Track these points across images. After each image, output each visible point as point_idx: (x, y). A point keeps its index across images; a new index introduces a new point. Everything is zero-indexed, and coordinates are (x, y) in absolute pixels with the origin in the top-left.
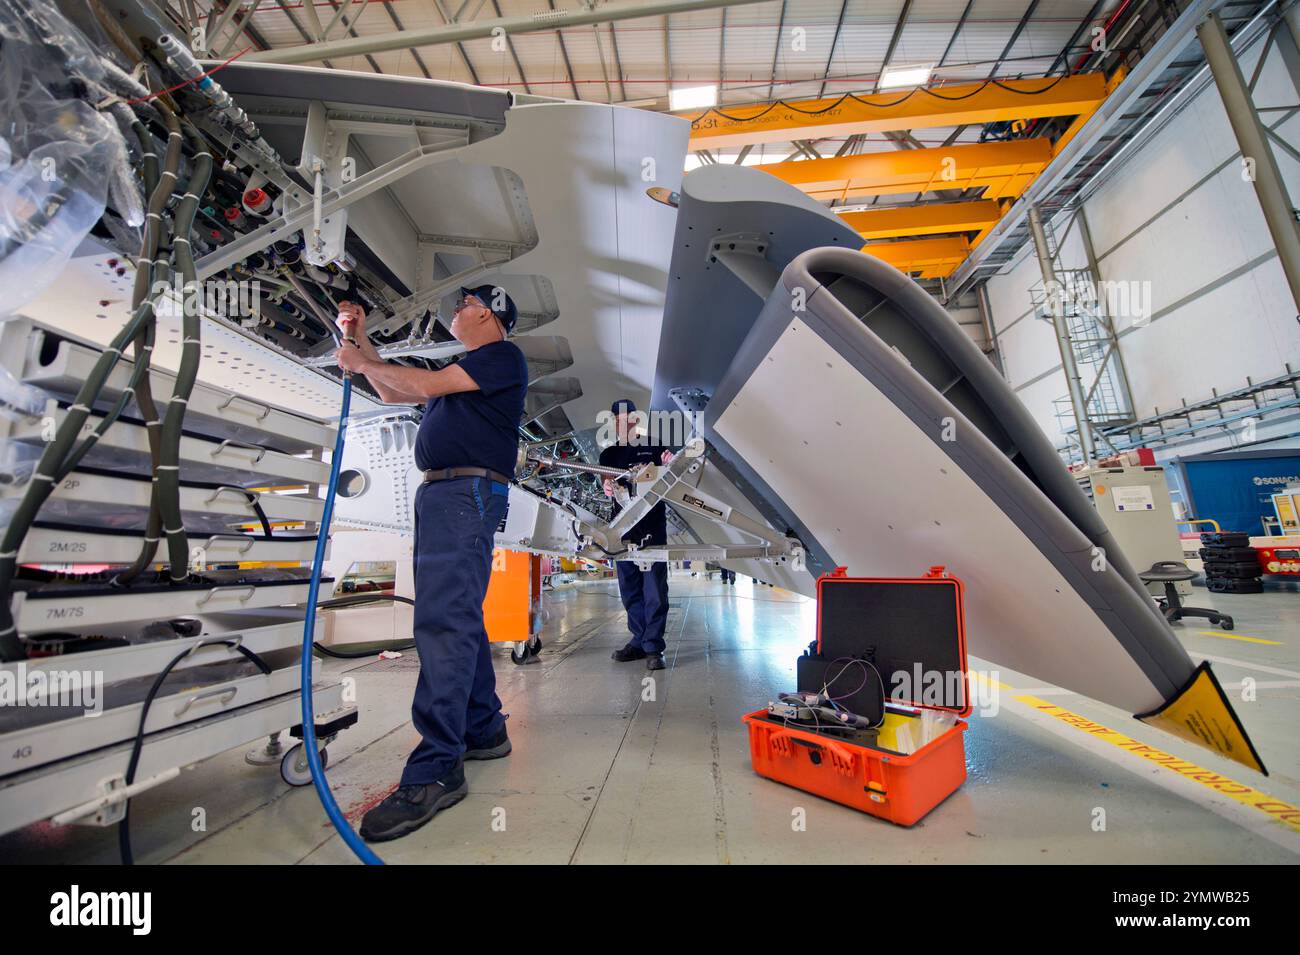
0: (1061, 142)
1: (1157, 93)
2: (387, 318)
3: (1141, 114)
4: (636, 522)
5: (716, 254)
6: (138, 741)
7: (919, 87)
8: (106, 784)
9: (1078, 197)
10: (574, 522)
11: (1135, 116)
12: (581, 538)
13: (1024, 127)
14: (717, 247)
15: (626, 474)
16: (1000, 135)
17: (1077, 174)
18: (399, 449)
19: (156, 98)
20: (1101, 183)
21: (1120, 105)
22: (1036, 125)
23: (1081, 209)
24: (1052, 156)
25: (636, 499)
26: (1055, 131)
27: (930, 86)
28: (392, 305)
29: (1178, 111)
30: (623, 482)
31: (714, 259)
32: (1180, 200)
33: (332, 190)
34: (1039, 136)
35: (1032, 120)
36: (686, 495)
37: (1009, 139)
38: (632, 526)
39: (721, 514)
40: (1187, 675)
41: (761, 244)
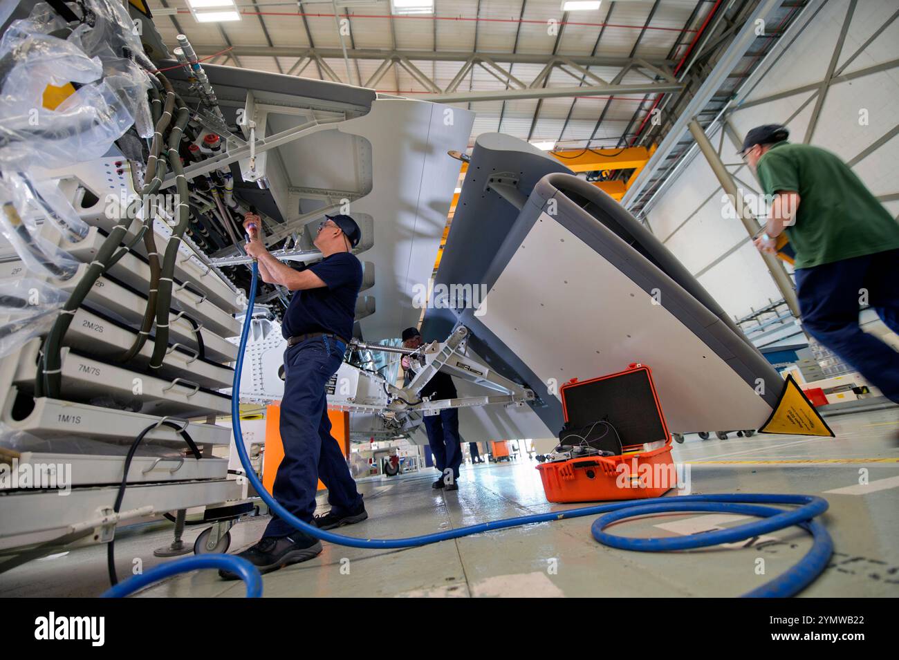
0: (629, 182)
1: (674, 157)
2: (267, 236)
3: (668, 168)
4: (426, 383)
5: (492, 185)
6: (122, 486)
7: (549, 151)
8: (102, 510)
9: (643, 213)
10: (384, 384)
11: (665, 169)
12: (390, 395)
13: (608, 174)
14: (492, 180)
15: (417, 351)
16: (596, 179)
17: (640, 199)
18: (256, 339)
19: (159, 72)
20: (654, 204)
21: (655, 164)
22: (615, 173)
23: (646, 218)
24: (625, 190)
25: (425, 367)
26: (624, 177)
27: (555, 151)
28: (272, 228)
29: (686, 166)
30: (414, 356)
31: (488, 189)
32: (696, 212)
33: (260, 140)
34: (617, 179)
35: (612, 171)
36: (458, 363)
37: (602, 181)
38: (423, 386)
39: (482, 374)
40: (782, 386)
41: (516, 180)
